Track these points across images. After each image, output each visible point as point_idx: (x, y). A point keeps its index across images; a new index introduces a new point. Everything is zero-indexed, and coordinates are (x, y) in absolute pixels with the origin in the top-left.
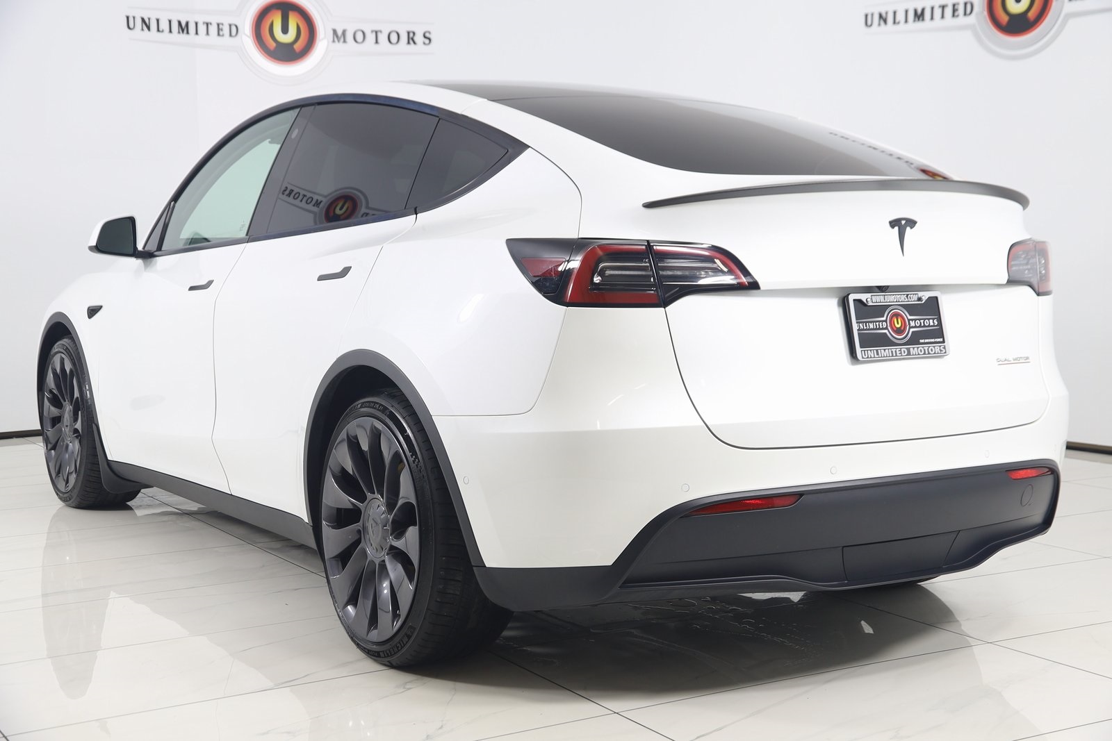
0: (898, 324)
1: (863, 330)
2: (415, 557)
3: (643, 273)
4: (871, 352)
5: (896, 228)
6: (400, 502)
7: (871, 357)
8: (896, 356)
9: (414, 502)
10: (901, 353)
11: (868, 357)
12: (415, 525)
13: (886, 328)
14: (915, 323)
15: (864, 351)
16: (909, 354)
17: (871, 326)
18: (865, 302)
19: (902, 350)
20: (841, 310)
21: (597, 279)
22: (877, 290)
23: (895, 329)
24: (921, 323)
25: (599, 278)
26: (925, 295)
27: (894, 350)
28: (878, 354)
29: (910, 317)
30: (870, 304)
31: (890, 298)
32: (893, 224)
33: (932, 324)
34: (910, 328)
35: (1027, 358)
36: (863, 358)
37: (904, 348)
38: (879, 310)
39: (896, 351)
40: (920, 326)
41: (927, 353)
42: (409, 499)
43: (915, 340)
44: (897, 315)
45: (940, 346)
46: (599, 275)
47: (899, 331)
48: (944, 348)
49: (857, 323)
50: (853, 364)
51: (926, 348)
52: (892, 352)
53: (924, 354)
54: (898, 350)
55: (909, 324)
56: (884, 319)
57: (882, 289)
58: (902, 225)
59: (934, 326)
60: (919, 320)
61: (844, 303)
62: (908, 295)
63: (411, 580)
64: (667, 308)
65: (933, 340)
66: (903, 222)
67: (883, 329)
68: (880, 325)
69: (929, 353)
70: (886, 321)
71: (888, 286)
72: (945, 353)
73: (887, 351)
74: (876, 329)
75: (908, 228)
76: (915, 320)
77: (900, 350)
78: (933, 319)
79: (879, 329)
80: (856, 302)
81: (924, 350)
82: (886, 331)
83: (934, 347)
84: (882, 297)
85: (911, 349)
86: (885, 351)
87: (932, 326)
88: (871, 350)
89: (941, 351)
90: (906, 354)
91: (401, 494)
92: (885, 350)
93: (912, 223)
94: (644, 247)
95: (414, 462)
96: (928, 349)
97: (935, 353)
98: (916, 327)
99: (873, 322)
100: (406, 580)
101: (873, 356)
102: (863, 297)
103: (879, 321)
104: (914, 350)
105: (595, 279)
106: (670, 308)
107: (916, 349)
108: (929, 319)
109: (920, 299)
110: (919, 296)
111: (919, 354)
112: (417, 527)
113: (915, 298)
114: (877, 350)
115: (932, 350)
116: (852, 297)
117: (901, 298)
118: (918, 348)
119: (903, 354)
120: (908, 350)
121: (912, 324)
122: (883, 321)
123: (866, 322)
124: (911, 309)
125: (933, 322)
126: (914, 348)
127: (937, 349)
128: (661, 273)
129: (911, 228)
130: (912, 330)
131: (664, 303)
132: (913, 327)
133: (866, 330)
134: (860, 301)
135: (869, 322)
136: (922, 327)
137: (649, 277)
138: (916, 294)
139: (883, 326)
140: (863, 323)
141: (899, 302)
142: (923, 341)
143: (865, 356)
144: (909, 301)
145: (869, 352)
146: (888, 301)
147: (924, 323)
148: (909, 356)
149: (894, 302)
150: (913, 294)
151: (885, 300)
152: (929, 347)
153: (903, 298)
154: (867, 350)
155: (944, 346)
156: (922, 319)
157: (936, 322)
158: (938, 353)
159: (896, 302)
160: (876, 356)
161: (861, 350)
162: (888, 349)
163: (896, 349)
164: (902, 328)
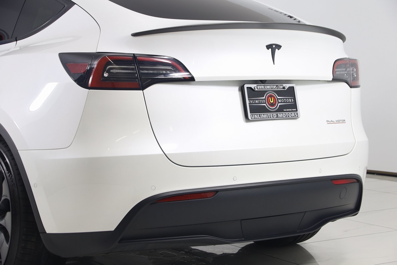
0: (272, 101)
1: (253, 103)
2: (9, 229)
3: (132, 71)
4: (256, 116)
5: (270, 50)
6: (3, 198)
7: (256, 118)
8: (270, 118)
9: (9, 198)
10: (273, 116)
11: (254, 118)
12: (9, 211)
13: (265, 103)
14: (281, 101)
15: (253, 115)
16: (277, 117)
17: (257, 102)
18: (254, 89)
20: (240, 93)
21: (106, 75)
22: (260, 82)
23: (270, 103)
24: (284, 100)
25: (107, 74)
26: (287, 86)
27: (269, 115)
28: (260, 117)
29: (278, 97)
30: (257, 90)
31: (268, 87)
32: (268, 47)
33: (290, 101)
34: (279, 103)
35: (344, 120)
36: (252, 118)
37: (275, 114)
38: (261, 93)
39: (270, 115)
40: (284, 102)
41: (287, 116)
42: (7, 197)
43: (281, 109)
44: (271, 96)
45: (295, 113)
46: (107, 72)
47: (272, 105)
48: (297, 114)
49: (249, 100)
50: (247, 122)
51: (287, 114)
52: (268, 116)
53: (286, 117)
54: (271, 115)
55: (278, 101)
56: (264, 98)
57: (263, 82)
58: (273, 48)
59: (292, 102)
60: (284, 99)
61: (242, 90)
62: (277, 86)
63: (7, 241)
64: (144, 91)
65: (290, 110)
67: (263, 103)
68: (262, 101)
69: (288, 117)
70: (265, 99)
71: (266, 80)
72: (298, 116)
73: (265, 115)
74: (260, 103)
76: (281, 99)
77: (273, 115)
78: (291, 99)
80: (249, 89)
81: (286, 115)
82: (265, 105)
83: (291, 113)
84: (263, 86)
85: (279, 114)
86: (264, 115)
87: (290, 102)
88: (256, 115)
90: (276, 116)
91: (3, 194)
93: (279, 47)
94: (132, 57)
95: (9, 176)
96: (288, 115)
97: (292, 117)
98: (281, 103)
99: (258, 99)
100: (5, 242)
101: (257, 118)
102: (253, 86)
103: (261, 99)
104: (280, 115)
105: (105, 75)
106: (146, 91)
107: (281, 114)
108: (289, 99)
109: (284, 88)
110: (284, 86)
111: (283, 117)
112: (10, 212)
113: (282, 87)
114: (260, 115)
115: (290, 115)
116: (246, 86)
117: (273, 87)
118: (282, 114)
119: (274, 117)
121: (280, 101)
122: (263, 99)
123: (254, 100)
124: (279, 93)
125: (291, 100)
126: (280, 114)
127: (293, 115)
128: (141, 71)
129: (278, 50)
130: (279, 104)
131: (142, 87)
132: (280, 103)
133: (254, 104)
134: (251, 88)
137: (135, 73)
138: (282, 85)
139: (263, 102)
140: (252, 100)
141: (272, 89)
142: (285, 110)
143: (253, 117)
144: (278, 89)
145: (255, 115)
146: (266, 88)
147: (286, 100)
148: (278, 118)
149: (270, 89)
150: (280, 85)
151: (264, 88)
152: (289, 113)
153: (275, 87)
154: (254, 115)
155: (297, 113)
156: (285, 99)
157: (293, 100)
158: (294, 117)
159: (271, 89)
160: (259, 118)
161: (251, 115)
162: (266, 114)
163: (270, 114)
164: (274, 103)
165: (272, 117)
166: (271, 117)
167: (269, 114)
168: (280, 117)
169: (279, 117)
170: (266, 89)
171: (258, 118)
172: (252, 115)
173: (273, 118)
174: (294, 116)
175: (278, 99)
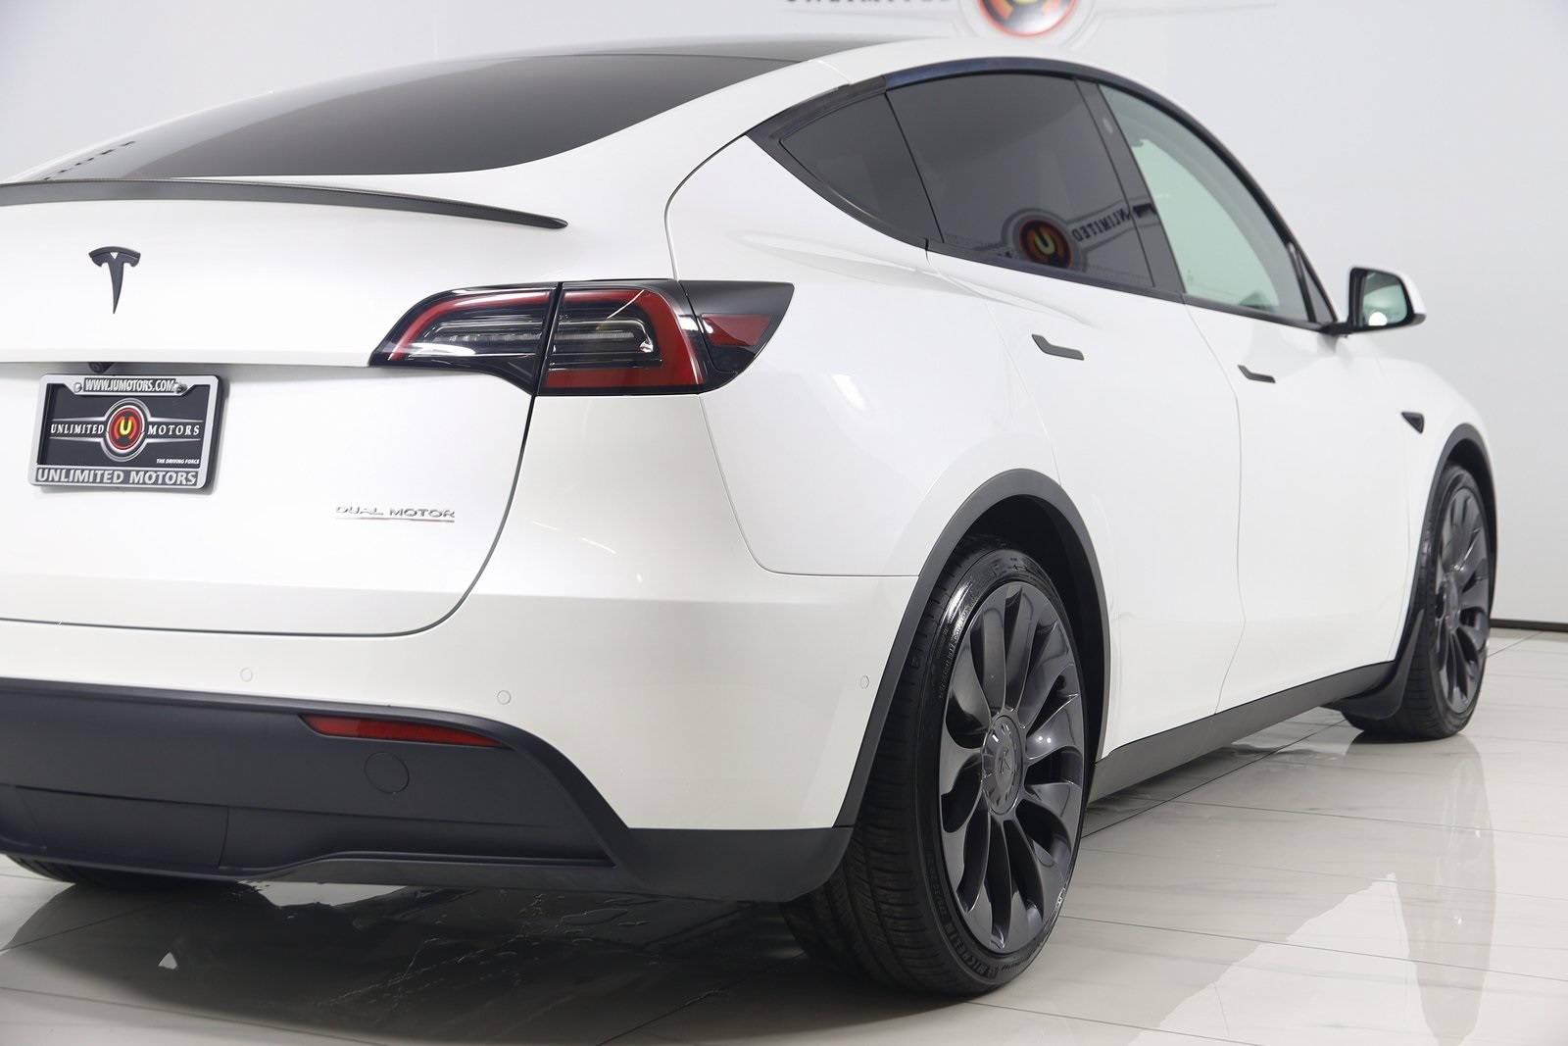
0: (125, 429)
1: (63, 435)
4: (56, 472)
5: (106, 266)
7: (53, 481)
8: (101, 482)
10: (112, 478)
11: (48, 480)
13: (103, 435)
14: (156, 429)
15: (44, 469)
16: (126, 480)
17: (78, 430)
19: (116, 473)
22: (90, 369)
23: (118, 437)
24: (168, 430)
26: (188, 382)
27: (99, 473)
28: (67, 476)
29: (151, 419)
30: (79, 393)
31: (122, 385)
32: (99, 256)
33: (188, 432)
34: (147, 436)
36: (37, 480)
37: (119, 471)
38: (96, 404)
39: (102, 475)
40: (166, 436)
41: (161, 482)
43: (147, 459)
44: (127, 414)
45: (188, 473)
47: (123, 442)
50: (42, 490)
51: (161, 474)
52: (95, 475)
53: (156, 483)
54: (107, 472)
55: (147, 430)
56: (103, 419)
57: (101, 368)
58: (115, 260)
59: (191, 436)
60: (167, 424)
62: (155, 381)
65: (179, 461)
66: (114, 255)
67: (97, 436)
68: (93, 429)
69: (164, 483)
70: (105, 423)
72: (195, 484)
73: (87, 472)
74: (85, 435)
75: (127, 266)
76: (159, 424)
77: (112, 474)
78: (193, 425)
79: (91, 435)
80: (53, 387)
81: (157, 476)
82: (101, 440)
83: (177, 472)
84: (106, 383)
85: (133, 474)
86: (81, 473)
87: (188, 437)
88: (56, 470)
89: (187, 480)
90: (120, 480)
92: (83, 471)
93: (133, 257)
96: (164, 476)
97: (175, 484)
98: (157, 436)
99: (82, 423)
101: (57, 479)
102: (71, 380)
103: (93, 423)
104: (137, 475)
107: (141, 474)
108: (185, 424)
109: (182, 388)
110: (177, 383)
111: (144, 483)
114: (68, 471)
115: (171, 478)
116: (46, 380)
117: (144, 385)
118: (146, 472)
119: (115, 480)
120: (127, 474)
121: (152, 430)
122: (99, 423)
123: (70, 423)
124: (158, 405)
125: (192, 431)
127: (181, 477)
129: (133, 265)
130: (148, 441)
132: (152, 436)
135: (75, 423)
136: (170, 437)
138: (171, 380)
139: (97, 430)
140: (65, 423)
141: (136, 391)
142: (162, 461)
143: (43, 476)
144: (155, 391)
145: (52, 471)
146: (115, 389)
147: (174, 430)
148: (126, 486)
149: (126, 391)
150: (167, 380)
151: (109, 386)
152: (167, 472)
153: (145, 385)
154: (50, 469)
155: (197, 473)
156: (171, 424)
157: (197, 431)
158: (181, 484)
159: (131, 391)
160: (63, 479)
161: (38, 469)
162: (90, 470)
163: (105, 470)
164: (130, 437)
165: (108, 479)
166: (105, 480)
167: (99, 470)
168: (133, 483)
169: (131, 481)
170: (113, 391)
171: (59, 481)
172: (41, 471)
173: (111, 483)
174: (184, 482)
175: (148, 424)
